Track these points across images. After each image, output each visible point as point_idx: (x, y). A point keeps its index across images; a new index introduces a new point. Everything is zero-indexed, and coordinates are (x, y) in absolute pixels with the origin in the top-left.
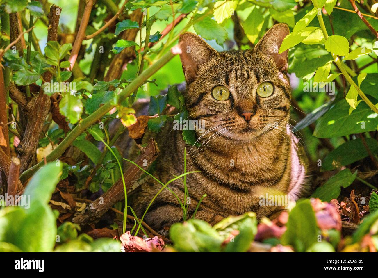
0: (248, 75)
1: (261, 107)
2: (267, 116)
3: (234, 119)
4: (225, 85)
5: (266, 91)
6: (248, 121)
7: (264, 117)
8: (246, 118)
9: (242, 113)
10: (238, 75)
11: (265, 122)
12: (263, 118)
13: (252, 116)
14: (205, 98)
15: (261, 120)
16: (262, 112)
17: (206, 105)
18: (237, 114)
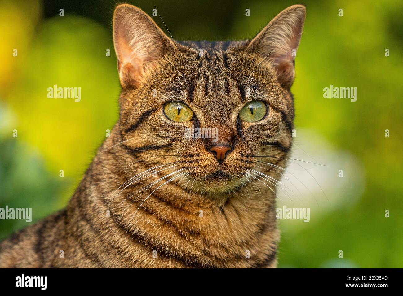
0: (227, 86)
1: (244, 139)
2: (253, 156)
3: (198, 155)
4: (187, 101)
5: (255, 113)
6: (221, 161)
7: (248, 156)
8: (219, 155)
9: (211, 147)
10: (211, 86)
11: (248, 165)
12: (245, 159)
13: (228, 152)
14: (152, 117)
15: (242, 161)
16: (244, 148)
17: (153, 129)
18: (202, 147)
